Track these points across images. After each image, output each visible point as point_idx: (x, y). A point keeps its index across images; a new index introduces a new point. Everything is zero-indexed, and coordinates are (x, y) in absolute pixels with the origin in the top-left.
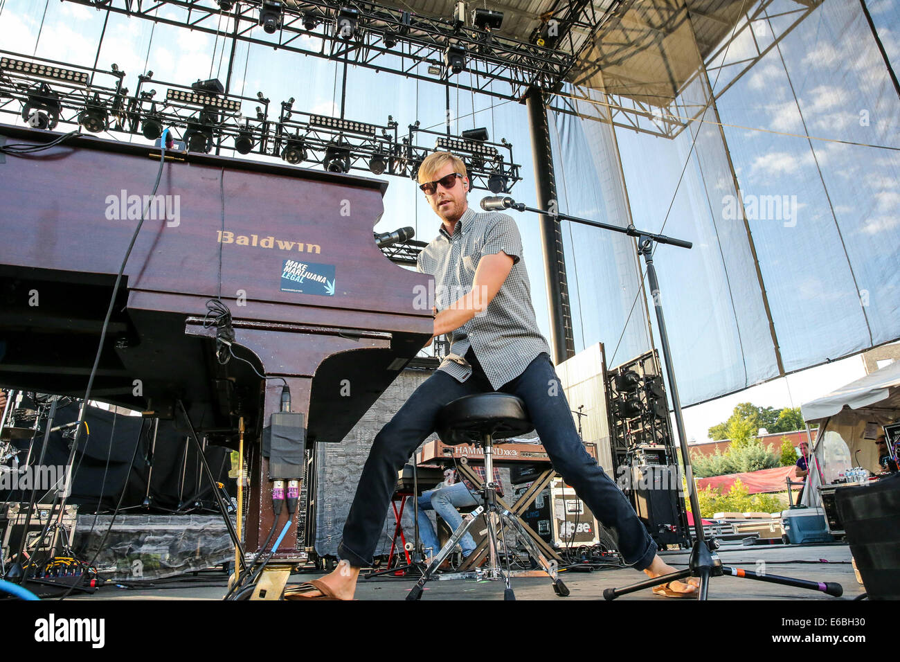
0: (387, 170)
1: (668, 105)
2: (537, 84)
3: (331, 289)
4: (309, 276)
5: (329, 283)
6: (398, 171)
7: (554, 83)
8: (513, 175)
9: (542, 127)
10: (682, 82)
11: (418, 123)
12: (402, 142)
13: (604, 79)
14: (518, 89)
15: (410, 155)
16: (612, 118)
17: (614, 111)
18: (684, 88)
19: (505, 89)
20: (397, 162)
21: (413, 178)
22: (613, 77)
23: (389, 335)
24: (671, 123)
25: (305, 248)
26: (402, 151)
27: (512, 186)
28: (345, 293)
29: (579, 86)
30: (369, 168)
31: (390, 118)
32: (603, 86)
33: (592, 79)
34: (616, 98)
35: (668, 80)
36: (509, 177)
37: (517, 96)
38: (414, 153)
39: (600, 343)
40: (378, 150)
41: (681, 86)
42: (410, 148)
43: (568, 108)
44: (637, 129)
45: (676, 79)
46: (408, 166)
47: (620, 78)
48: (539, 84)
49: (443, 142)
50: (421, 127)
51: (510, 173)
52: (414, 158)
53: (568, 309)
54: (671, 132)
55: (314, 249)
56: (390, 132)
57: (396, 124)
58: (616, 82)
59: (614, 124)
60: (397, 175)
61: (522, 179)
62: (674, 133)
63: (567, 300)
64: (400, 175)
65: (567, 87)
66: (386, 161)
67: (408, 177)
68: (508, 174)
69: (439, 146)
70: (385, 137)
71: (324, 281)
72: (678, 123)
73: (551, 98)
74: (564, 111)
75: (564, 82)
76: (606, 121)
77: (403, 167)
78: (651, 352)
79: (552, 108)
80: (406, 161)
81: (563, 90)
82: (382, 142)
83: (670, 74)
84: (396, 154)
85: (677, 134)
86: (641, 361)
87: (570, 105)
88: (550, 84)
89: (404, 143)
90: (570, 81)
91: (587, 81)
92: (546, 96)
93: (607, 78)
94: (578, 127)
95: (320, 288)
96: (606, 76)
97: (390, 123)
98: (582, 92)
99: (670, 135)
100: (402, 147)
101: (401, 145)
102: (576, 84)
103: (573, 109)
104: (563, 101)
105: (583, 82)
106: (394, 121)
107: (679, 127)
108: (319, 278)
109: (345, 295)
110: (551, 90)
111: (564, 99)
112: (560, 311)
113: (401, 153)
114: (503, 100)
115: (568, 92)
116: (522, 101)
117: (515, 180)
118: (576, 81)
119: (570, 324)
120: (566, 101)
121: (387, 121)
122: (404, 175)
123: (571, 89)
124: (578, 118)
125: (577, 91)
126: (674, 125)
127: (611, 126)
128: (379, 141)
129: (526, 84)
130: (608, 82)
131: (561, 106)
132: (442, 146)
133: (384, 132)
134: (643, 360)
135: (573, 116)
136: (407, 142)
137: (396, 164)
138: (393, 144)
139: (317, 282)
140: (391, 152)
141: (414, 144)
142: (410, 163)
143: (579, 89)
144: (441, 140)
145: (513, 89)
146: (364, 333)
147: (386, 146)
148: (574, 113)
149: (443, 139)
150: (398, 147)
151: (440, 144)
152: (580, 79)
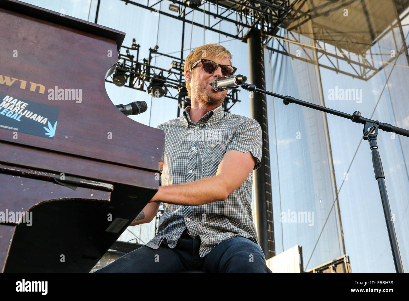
0: (127, 84)
1: (365, 53)
2: (257, 27)
3: (51, 131)
4: (29, 115)
5: (49, 124)
6: (137, 85)
7: (271, 28)
8: (233, 97)
9: (259, 63)
10: (379, 32)
11: (157, 47)
12: (142, 62)
13: (313, 28)
14: (242, 30)
15: (148, 73)
16: (318, 59)
17: (320, 54)
18: (381, 38)
19: (231, 28)
20: (137, 78)
21: (149, 92)
22: (321, 27)
23: (110, 186)
24: (366, 67)
25: (28, 86)
26: (142, 69)
27: (231, 106)
28: (67, 137)
29: (292, 32)
30: (112, 81)
31: (134, 40)
32: (312, 32)
33: (302, 26)
34: (321, 43)
35: (368, 30)
36: (230, 98)
37: (240, 36)
38: (152, 72)
39: (299, 246)
40: (121, 66)
41: (378, 35)
42: (149, 67)
43: (281, 49)
44: (337, 70)
45: (375, 30)
46: (145, 82)
47: (327, 28)
48: (259, 27)
49: (176, 65)
50: (159, 51)
51: (231, 96)
52: (151, 76)
53: (272, 215)
54: (365, 75)
55: (38, 88)
56: (133, 53)
57: (139, 46)
58: (322, 30)
59: (319, 65)
60: (135, 89)
61: (240, 101)
62: (368, 76)
63: (271, 208)
64: (138, 89)
65: (281, 32)
66: (127, 76)
67: (145, 91)
68: (229, 97)
69: (173, 68)
70: (128, 56)
71: (45, 121)
72: (372, 68)
73: (268, 39)
74: (278, 51)
75: (280, 28)
76: (312, 62)
77: (141, 83)
78: (343, 259)
79: (268, 48)
80: (145, 78)
81: (278, 34)
82: (125, 60)
83: (370, 26)
84: (136, 71)
85: (371, 77)
86: (334, 265)
87: (283, 47)
88: (268, 28)
89: (144, 63)
90: (284, 27)
91: (298, 28)
92: (265, 38)
93: (316, 27)
94: (289, 65)
95: (39, 128)
96: (314, 26)
97: (134, 45)
98: (293, 36)
99: (364, 77)
100: (142, 66)
101: (142, 64)
102: (290, 30)
103: (286, 50)
104: (278, 43)
105: (295, 28)
106: (137, 43)
107: (372, 72)
108: (39, 119)
109: (67, 139)
110: (268, 33)
111: (279, 41)
112: (265, 217)
113: (140, 71)
114: (229, 38)
115: (282, 35)
116: (244, 40)
117: (235, 101)
118: (290, 27)
119: (272, 228)
120: (280, 43)
121: (132, 43)
122: (142, 89)
123: (285, 33)
124: (289, 58)
125: (290, 36)
126: (368, 70)
127: (316, 67)
128: (123, 59)
129: (248, 27)
130: (316, 30)
131: (275, 47)
132: (176, 68)
133: (127, 52)
134: (336, 265)
135: (285, 56)
136: (147, 62)
137: (135, 79)
138: (135, 62)
139: (37, 122)
140: (132, 69)
141: (152, 64)
142: (148, 79)
143: (291, 33)
144: (175, 63)
145: (238, 30)
146: (83, 181)
147: (129, 63)
148: (285, 53)
149: (177, 62)
150: (138, 65)
151: (175, 66)
152: (293, 26)
